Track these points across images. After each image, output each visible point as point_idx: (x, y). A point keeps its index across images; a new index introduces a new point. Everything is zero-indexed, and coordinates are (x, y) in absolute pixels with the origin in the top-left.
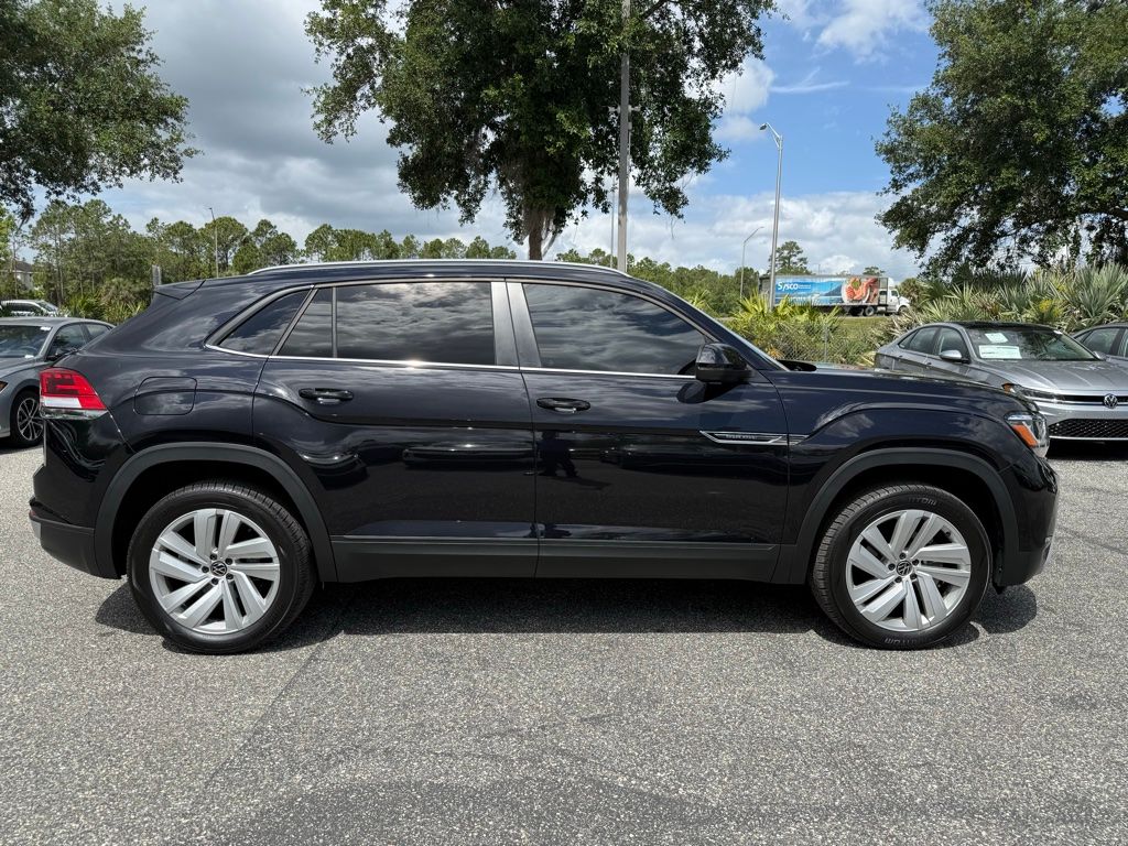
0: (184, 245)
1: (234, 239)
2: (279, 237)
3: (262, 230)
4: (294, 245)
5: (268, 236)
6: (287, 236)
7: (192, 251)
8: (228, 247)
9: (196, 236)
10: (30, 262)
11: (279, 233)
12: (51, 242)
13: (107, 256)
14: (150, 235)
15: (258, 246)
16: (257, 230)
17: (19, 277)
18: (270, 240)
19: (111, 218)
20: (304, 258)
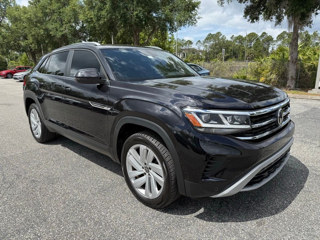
0: (240, 42)
1: (254, 39)
2: (268, 37)
3: (263, 35)
4: (273, 39)
5: (265, 37)
6: (271, 36)
7: (242, 44)
8: (252, 41)
9: (243, 39)
10: (202, 50)
11: (268, 36)
12: (207, 45)
13: (220, 47)
14: (231, 40)
15: (261, 40)
16: (261, 35)
17: (201, 54)
18: (265, 38)
19: (222, 37)
20: (275, 43)
